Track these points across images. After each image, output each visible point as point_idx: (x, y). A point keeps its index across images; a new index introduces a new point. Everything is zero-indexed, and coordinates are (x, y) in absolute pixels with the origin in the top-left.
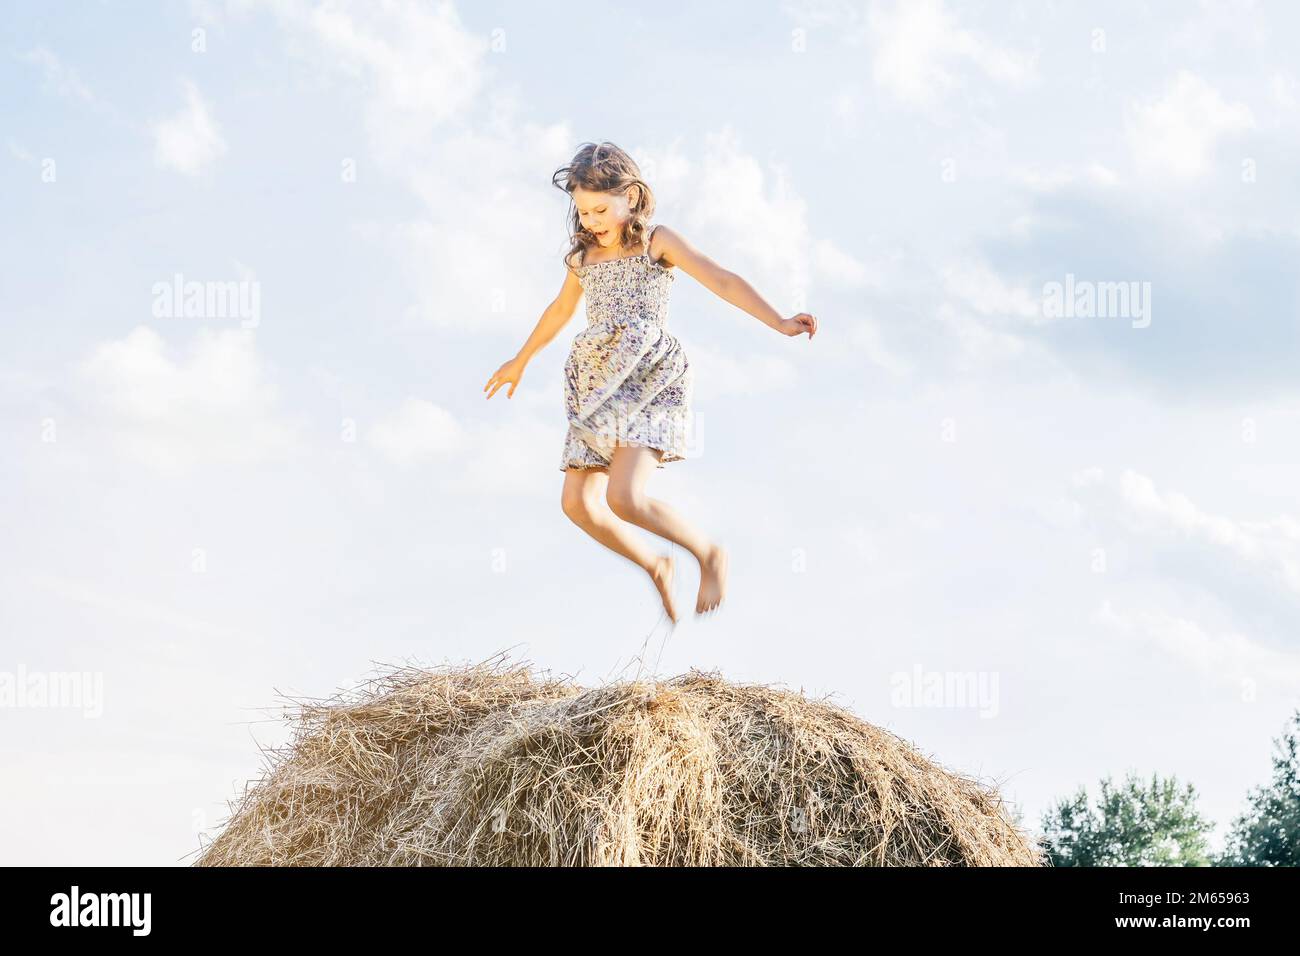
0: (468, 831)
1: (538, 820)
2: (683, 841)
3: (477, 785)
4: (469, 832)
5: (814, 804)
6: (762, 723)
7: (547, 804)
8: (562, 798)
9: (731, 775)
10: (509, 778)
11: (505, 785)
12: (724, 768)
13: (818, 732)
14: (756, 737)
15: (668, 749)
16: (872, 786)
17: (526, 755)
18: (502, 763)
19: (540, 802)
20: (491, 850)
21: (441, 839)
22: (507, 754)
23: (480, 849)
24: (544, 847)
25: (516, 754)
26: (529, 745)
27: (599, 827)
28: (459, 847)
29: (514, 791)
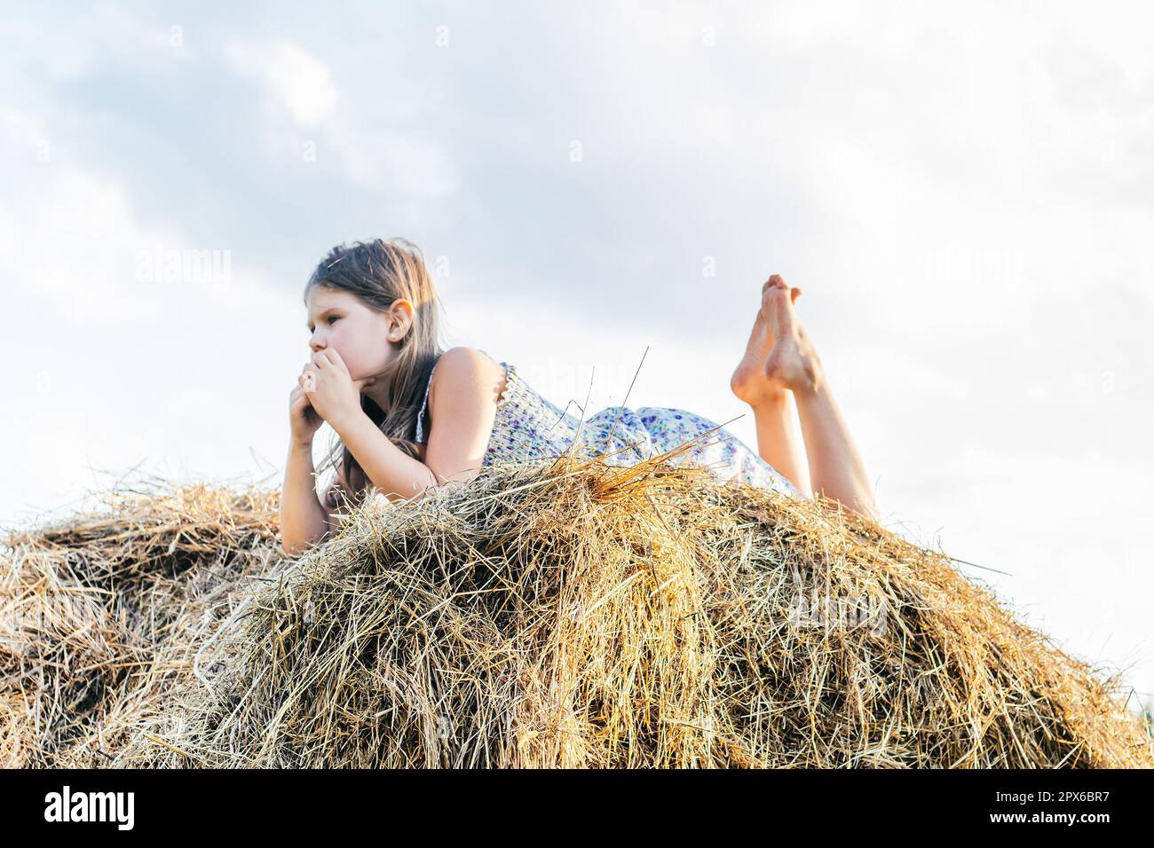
0: (265, 712)
1: (401, 687)
2: (649, 742)
3: (282, 628)
4: (267, 715)
5: (862, 686)
6: (770, 543)
7: (418, 659)
8: (445, 650)
9: (726, 628)
10: (343, 615)
11: (336, 629)
12: (715, 613)
13: (863, 562)
14: (762, 565)
15: (629, 572)
16: (952, 657)
17: (373, 572)
18: (329, 588)
19: (401, 657)
20: (310, 745)
21: (213, 726)
22: (339, 572)
23: (288, 745)
24: (413, 739)
25: (355, 570)
26: (381, 555)
27: (517, 704)
28: (248, 741)
29: (353, 636)
